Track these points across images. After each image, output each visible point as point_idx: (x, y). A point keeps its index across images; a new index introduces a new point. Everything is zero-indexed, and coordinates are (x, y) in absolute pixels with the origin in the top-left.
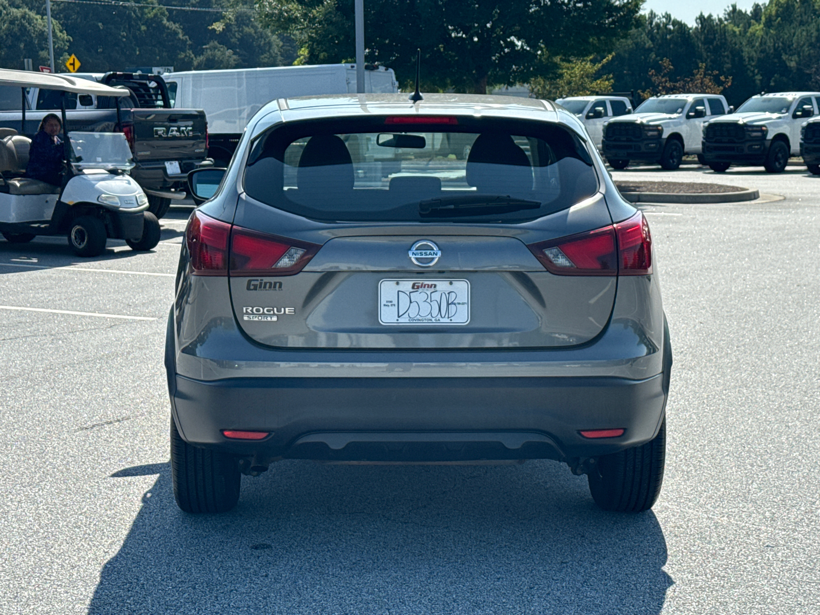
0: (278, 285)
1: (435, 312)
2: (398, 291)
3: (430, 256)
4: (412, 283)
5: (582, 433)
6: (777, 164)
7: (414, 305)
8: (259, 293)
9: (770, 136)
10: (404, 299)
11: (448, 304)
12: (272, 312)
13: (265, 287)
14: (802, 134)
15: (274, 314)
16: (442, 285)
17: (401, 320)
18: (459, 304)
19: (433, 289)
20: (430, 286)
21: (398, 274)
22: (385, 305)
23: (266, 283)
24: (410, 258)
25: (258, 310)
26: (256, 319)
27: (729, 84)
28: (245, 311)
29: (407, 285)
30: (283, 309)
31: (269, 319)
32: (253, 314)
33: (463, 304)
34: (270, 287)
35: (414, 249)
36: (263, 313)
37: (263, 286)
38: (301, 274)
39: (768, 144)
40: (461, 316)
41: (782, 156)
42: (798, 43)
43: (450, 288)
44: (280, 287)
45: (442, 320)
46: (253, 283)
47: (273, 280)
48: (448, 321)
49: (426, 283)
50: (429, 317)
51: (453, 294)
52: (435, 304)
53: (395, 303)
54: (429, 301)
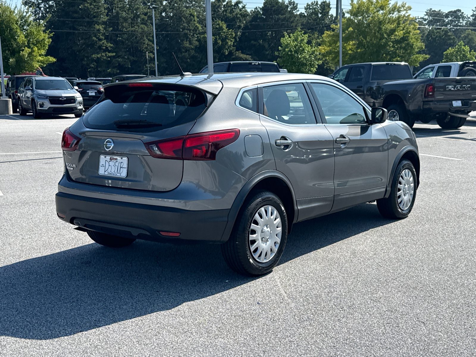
1: (116, 171)
2: (106, 160)
3: (109, 146)
4: (110, 157)
5: (160, 232)
7: (110, 166)
10: (107, 163)
11: (121, 168)
15: (72, 167)
16: (119, 159)
17: (105, 173)
19: (116, 161)
20: (115, 159)
21: (106, 153)
22: (101, 166)
23: (69, 154)
26: (69, 168)
29: (108, 158)
32: (68, 166)
33: (125, 168)
35: (105, 142)
36: (70, 166)
38: (76, 151)
40: (124, 174)
43: (121, 161)
44: (72, 156)
45: (118, 175)
48: (120, 175)
49: (114, 157)
50: (114, 173)
51: (122, 163)
52: (116, 167)
53: (104, 165)
54: (115, 166)
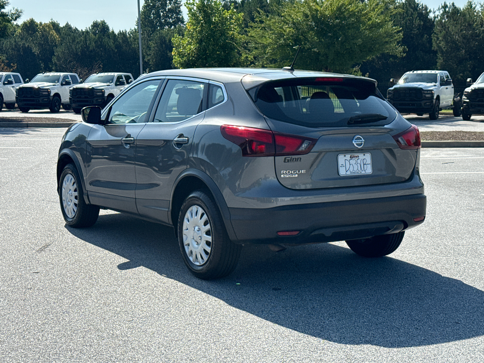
0: (299, 159)
1: (359, 169)
2: (345, 160)
4: (350, 156)
6: (56, 108)
7: (351, 165)
8: (289, 164)
9: (52, 94)
10: (347, 162)
11: (364, 165)
12: (295, 173)
13: (293, 160)
14: (70, 93)
15: (296, 173)
16: (361, 156)
17: (347, 173)
18: (368, 164)
19: (357, 158)
20: (356, 157)
21: (345, 152)
22: (341, 167)
23: (293, 159)
24: (353, 144)
25: (289, 172)
26: (288, 176)
27: (16, 67)
28: (282, 173)
29: (348, 156)
30: (301, 171)
31: (294, 176)
32: (286, 174)
33: (369, 164)
34: (295, 160)
35: (354, 139)
36: (292, 173)
37: (292, 160)
38: (310, 153)
39: (51, 98)
40: (369, 170)
41: (58, 104)
42: (6, 48)
43: (364, 157)
44: (300, 160)
45: (362, 172)
46: (287, 159)
47: (297, 157)
48: (364, 172)
49: (355, 155)
50: (357, 171)
51: (365, 160)
52: (359, 165)
53: (344, 165)
54: (356, 163)
